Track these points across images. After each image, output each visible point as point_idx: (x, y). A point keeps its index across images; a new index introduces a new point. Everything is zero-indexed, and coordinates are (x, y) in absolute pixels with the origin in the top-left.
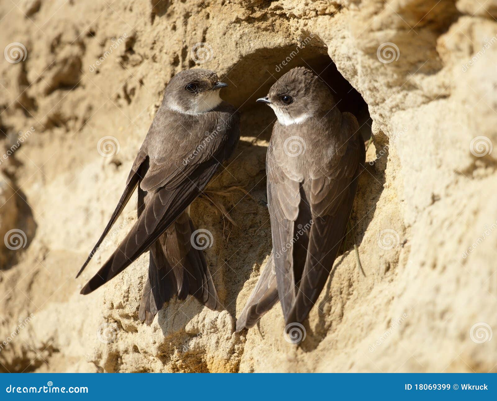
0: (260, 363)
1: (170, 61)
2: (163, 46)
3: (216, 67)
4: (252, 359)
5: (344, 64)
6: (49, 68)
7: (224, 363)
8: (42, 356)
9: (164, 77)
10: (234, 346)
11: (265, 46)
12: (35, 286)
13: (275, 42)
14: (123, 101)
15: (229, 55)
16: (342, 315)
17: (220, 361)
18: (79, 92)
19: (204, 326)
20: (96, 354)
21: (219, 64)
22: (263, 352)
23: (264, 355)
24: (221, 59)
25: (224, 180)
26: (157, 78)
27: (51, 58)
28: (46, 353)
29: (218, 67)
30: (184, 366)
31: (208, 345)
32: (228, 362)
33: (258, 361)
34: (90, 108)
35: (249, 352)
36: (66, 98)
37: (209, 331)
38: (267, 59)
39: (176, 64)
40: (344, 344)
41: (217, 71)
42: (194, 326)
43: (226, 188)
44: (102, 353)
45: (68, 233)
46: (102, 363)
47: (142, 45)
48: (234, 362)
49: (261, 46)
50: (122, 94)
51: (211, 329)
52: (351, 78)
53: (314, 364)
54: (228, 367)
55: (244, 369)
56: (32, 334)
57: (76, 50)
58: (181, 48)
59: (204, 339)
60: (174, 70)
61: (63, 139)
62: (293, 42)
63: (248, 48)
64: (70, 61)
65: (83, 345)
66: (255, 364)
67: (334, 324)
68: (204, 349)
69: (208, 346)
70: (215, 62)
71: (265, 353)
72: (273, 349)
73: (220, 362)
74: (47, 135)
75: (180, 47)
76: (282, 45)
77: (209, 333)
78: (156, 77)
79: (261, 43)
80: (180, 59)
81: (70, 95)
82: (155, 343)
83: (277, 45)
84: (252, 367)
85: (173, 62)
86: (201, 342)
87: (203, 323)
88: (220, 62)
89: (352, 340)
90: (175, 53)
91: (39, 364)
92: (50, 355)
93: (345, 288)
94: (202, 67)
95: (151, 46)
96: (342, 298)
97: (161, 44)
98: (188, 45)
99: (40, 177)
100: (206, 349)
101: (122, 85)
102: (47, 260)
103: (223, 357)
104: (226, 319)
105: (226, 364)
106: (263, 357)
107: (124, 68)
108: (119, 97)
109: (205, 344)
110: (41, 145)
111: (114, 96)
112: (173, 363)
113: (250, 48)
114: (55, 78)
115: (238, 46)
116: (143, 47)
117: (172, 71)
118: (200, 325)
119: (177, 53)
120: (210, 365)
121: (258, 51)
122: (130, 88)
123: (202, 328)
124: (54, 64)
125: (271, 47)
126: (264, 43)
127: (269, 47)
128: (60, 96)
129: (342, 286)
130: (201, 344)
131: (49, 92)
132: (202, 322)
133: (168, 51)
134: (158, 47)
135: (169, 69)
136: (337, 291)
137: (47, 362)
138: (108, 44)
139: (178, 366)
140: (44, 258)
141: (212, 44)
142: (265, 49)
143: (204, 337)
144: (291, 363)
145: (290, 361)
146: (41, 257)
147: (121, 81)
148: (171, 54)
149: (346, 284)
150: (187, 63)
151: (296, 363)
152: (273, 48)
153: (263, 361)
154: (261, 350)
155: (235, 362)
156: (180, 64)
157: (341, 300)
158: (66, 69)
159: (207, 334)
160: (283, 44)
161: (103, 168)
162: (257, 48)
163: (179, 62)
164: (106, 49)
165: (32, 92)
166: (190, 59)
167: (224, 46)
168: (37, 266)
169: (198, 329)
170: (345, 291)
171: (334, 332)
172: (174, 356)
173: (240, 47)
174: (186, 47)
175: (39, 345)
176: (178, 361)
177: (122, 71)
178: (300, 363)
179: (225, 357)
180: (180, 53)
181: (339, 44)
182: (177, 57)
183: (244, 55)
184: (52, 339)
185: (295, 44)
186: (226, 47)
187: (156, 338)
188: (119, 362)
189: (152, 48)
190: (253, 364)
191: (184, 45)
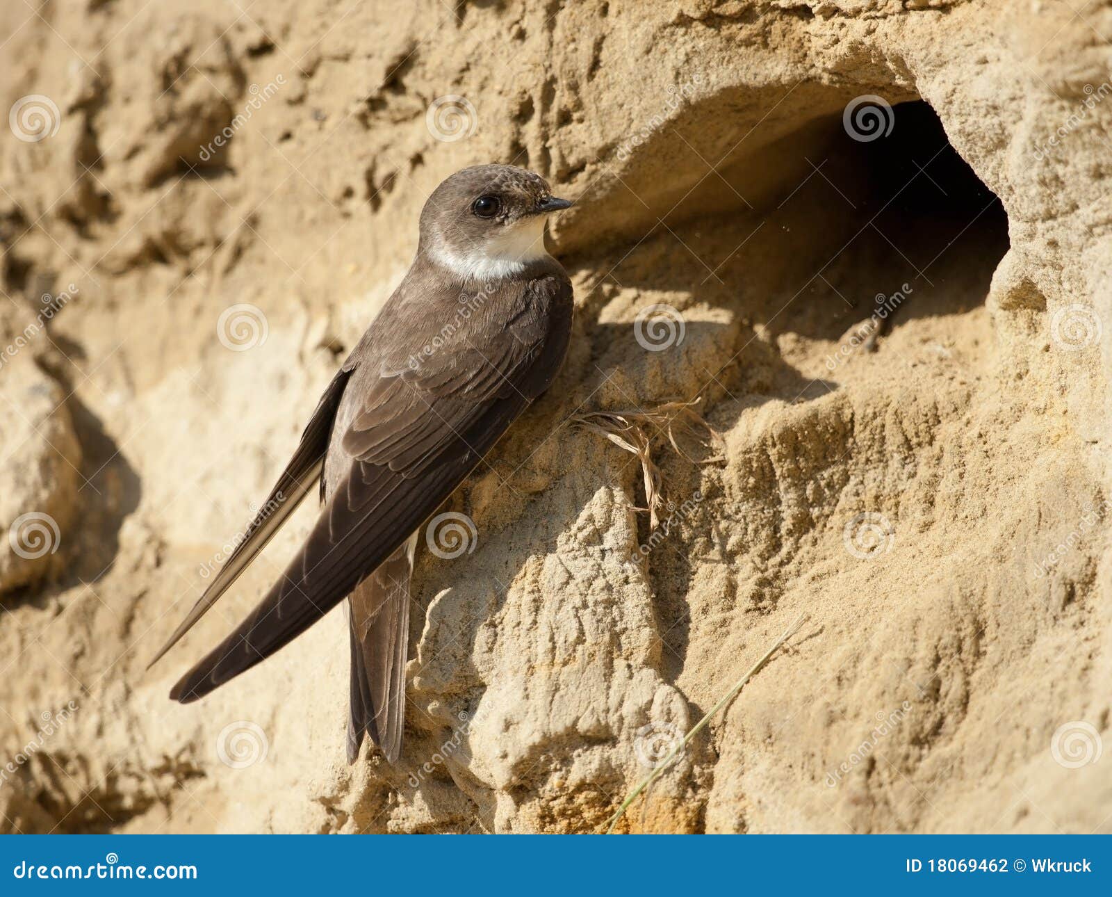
0: (766, 807)
1: (511, 112)
2: (491, 74)
3: (625, 126)
4: (742, 797)
5: (975, 122)
6: (160, 125)
7: (671, 805)
8: (157, 789)
9: (493, 149)
10: (691, 767)
11: (744, 80)
12: (137, 626)
13: (767, 72)
14: (359, 204)
15: (657, 101)
16: (965, 702)
17: (661, 802)
18: (225, 186)
19: (621, 719)
20: (336, 781)
21: (631, 121)
22: (773, 782)
23: (777, 789)
24: (637, 108)
25: (648, 387)
26: (470, 151)
27: (162, 103)
28: (168, 780)
29: (629, 126)
30: (570, 812)
31: (632, 763)
32: (680, 804)
33: (760, 802)
34: (253, 221)
35: (733, 781)
36: (194, 195)
37: (633, 731)
38: (739, 111)
39: (522, 119)
40: (980, 766)
41: (626, 136)
42: (598, 720)
43: (653, 404)
44: (350, 779)
45: (217, 506)
46: (348, 803)
47: (429, 76)
48: (693, 805)
49: (734, 82)
50: (360, 187)
51: (637, 728)
52: (985, 156)
53: (913, 811)
54: (682, 816)
55: (720, 822)
56: (139, 738)
57: (223, 86)
58: (542, 81)
59: (622, 750)
60: (519, 133)
61: (176, 292)
62: (812, 72)
63: (704, 84)
64: (207, 110)
65: (274, 761)
66: (749, 810)
67: (949, 720)
68: (622, 774)
69: (632, 767)
70: (621, 115)
71: (777, 783)
72: (799, 777)
73: (662, 805)
74: (130, 282)
75: (539, 80)
76: (785, 79)
77: (632, 737)
78: (467, 147)
79: (735, 73)
80: (537, 105)
81: (204, 190)
82: (505, 756)
83: (772, 77)
84: (741, 816)
85: (517, 113)
86: (613, 757)
87: (618, 714)
88: (633, 116)
89: (1002, 758)
90: (525, 92)
91: (143, 804)
92: (178, 785)
93: (967, 639)
94: (590, 126)
95: (456, 76)
96: (962, 661)
97: (485, 72)
98: (557, 74)
99: (119, 379)
100: (625, 773)
101: (363, 166)
102: (165, 567)
103: (669, 792)
104: (672, 705)
105: (675, 808)
106: (774, 793)
107: (367, 127)
108: (349, 193)
109: (624, 761)
110: (112, 305)
111: (334, 190)
112: (543, 805)
113: (708, 84)
114: (171, 149)
115: (680, 80)
116: (431, 80)
117: (513, 134)
118: (613, 719)
119: (531, 92)
120: (635, 810)
121: (724, 91)
122: (381, 173)
123: (616, 725)
124: (172, 118)
125: (757, 84)
126: (741, 73)
127: (753, 83)
128: (181, 192)
129: (962, 634)
130: (614, 760)
131: (155, 180)
132: (617, 710)
133: (507, 88)
134: (473, 79)
135: (507, 130)
136: (952, 645)
137: (167, 801)
138: (321, 72)
139: (555, 812)
140: (159, 562)
141: (616, 74)
142: (744, 90)
143: (622, 746)
144: (859, 808)
145: (856, 801)
146: (150, 559)
147: (361, 158)
148: (515, 94)
149: (968, 629)
150: (553, 115)
151: (871, 807)
152: (761, 85)
153: (775, 802)
154: (767, 778)
155: (696, 804)
156: (536, 117)
157: (961, 667)
158: (196, 131)
159: (629, 739)
160: (787, 78)
161: (301, 357)
162: (725, 86)
163: (532, 111)
164: (314, 83)
165: (105, 182)
166: (562, 106)
167: (645, 79)
168: (141, 581)
169: (607, 725)
170: (968, 645)
171: (951, 740)
172: (548, 787)
173: (684, 82)
174: (553, 80)
175: (153, 762)
176: (555, 799)
177: (362, 134)
178: (880, 806)
179: (674, 793)
180: (536, 95)
181: (965, 77)
182: (530, 101)
183: (693, 101)
184: (192, 748)
185: (815, 78)
186: (649, 81)
187: (510, 744)
188: (390, 801)
189: (458, 82)
190: (744, 809)
191: (549, 75)
